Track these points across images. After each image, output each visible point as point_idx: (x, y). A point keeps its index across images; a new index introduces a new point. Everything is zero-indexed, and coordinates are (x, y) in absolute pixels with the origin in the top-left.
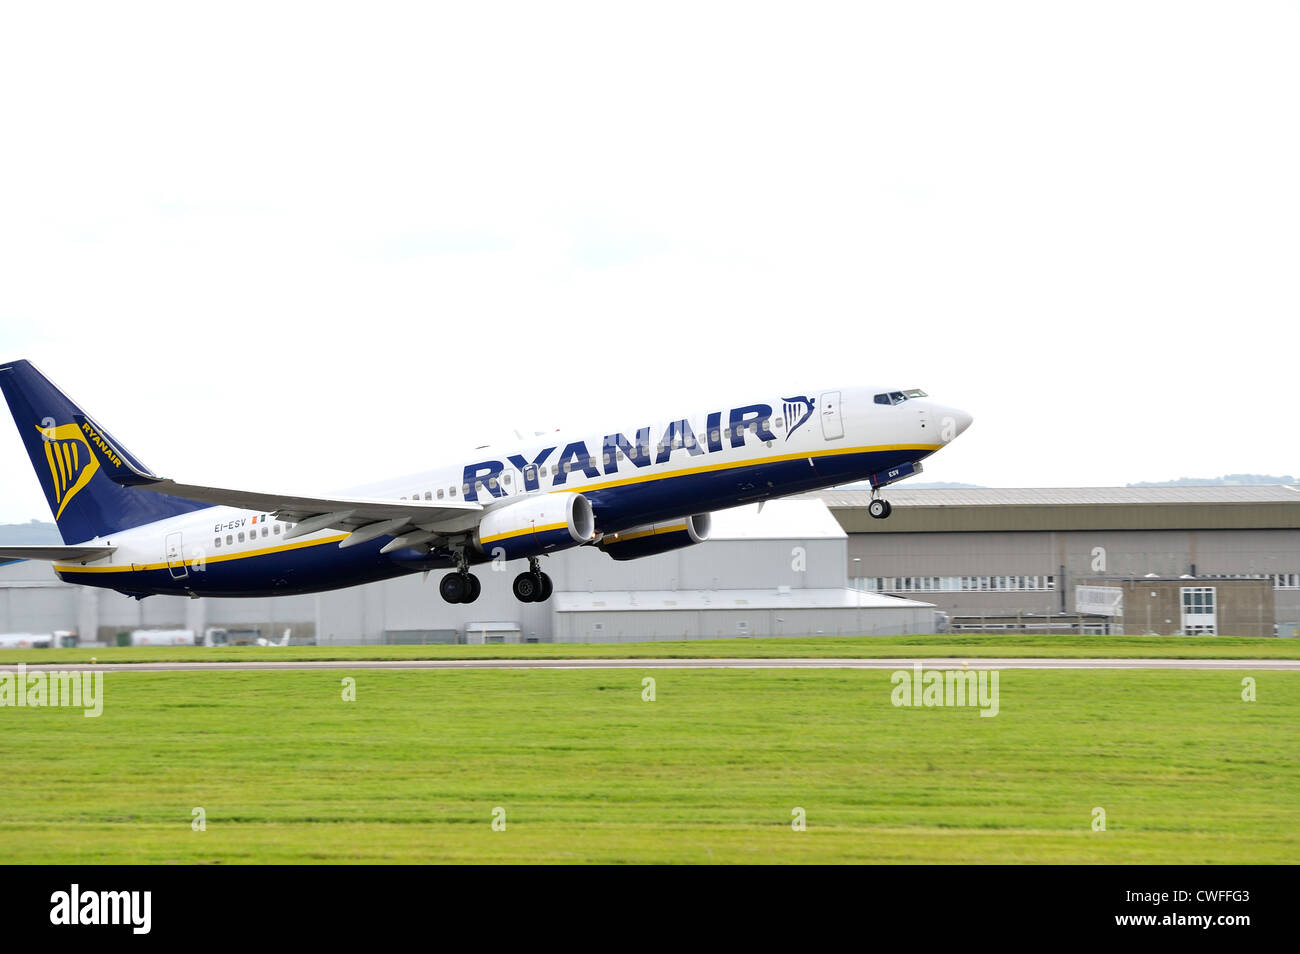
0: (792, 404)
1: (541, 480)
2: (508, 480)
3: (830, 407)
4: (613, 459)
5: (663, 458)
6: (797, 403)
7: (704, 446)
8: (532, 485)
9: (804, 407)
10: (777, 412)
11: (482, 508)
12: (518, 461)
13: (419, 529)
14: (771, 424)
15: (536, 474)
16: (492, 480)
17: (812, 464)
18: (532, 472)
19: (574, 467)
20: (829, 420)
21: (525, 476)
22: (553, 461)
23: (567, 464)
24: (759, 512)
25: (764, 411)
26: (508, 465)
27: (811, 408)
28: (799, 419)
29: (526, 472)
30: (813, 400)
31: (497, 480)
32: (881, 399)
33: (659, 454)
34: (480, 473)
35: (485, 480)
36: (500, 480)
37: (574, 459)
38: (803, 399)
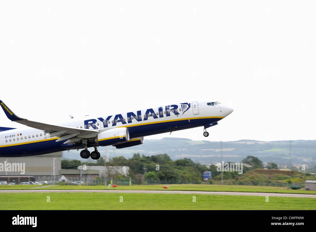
0: (184, 105)
1: (108, 125)
2: (98, 125)
3: (195, 106)
4: (131, 119)
5: (146, 119)
6: (185, 105)
7: (158, 116)
8: (106, 126)
9: (188, 106)
10: (180, 107)
11: (98, 131)
12: (101, 119)
13: (77, 137)
14: (178, 110)
15: (107, 123)
16: (93, 124)
17: (189, 121)
18: (106, 122)
19: (119, 121)
20: (195, 109)
21: (104, 124)
22: (112, 119)
23: (116, 120)
24: (170, 135)
25: (176, 107)
26: (98, 120)
27: (189, 106)
28: (186, 109)
29: (104, 122)
30: (190, 104)
31: (95, 124)
32: (209, 104)
33: (144, 118)
34: (89, 122)
35: (91, 124)
36: (96, 124)
37: (119, 119)
38: (187, 103)
